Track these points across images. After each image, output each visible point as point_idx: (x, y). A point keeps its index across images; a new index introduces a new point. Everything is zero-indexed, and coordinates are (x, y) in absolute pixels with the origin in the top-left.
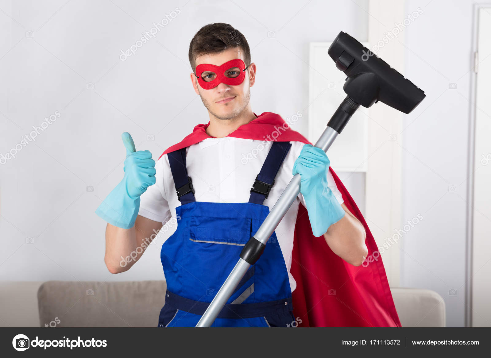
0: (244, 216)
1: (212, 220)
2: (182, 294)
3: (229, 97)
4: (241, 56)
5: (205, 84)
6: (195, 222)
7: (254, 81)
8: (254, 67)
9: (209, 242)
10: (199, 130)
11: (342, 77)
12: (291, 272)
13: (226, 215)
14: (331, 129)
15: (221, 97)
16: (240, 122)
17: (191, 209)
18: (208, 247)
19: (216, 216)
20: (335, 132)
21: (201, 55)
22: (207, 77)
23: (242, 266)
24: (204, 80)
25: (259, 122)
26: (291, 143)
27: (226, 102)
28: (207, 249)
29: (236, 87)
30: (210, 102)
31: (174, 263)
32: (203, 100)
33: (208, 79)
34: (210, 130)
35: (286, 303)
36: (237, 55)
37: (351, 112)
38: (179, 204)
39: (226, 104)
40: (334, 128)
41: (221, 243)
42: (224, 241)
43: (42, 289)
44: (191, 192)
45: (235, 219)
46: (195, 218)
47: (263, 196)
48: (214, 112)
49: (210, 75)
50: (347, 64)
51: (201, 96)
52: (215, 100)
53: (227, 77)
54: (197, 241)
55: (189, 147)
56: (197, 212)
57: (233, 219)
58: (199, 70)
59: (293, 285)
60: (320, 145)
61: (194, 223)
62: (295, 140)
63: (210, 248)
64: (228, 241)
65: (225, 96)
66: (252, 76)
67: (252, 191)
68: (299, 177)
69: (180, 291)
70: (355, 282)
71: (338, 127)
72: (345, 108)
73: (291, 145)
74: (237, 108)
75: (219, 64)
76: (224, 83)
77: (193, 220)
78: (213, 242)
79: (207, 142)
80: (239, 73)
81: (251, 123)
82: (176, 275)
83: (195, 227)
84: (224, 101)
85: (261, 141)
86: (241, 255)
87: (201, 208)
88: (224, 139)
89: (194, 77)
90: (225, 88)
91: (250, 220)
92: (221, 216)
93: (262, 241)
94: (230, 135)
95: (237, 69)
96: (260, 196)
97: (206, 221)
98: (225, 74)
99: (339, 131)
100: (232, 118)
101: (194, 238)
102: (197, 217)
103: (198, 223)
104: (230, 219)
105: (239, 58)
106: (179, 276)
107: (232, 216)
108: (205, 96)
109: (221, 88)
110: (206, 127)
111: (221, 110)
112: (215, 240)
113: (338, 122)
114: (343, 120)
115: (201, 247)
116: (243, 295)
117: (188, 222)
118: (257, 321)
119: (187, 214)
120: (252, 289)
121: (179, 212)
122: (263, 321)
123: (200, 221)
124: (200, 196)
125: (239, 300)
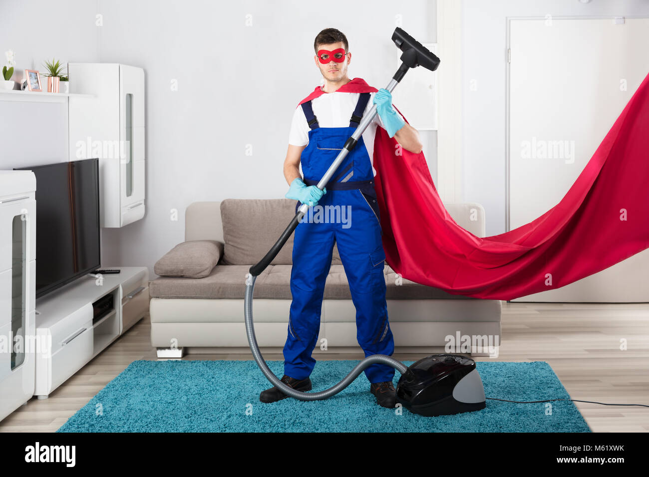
0: (347, 134)
1: (329, 137)
3: (336, 69)
4: (343, 47)
5: (322, 61)
8: (350, 54)
9: (328, 149)
10: (318, 90)
11: (400, 53)
12: (373, 166)
13: (337, 134)
14: (394, 80)
15: (330, 69)
16: (342, 84)
17: (317, 132)
18: (328, 152)
19: (331, 135)
20: (396, 82)
21: (321, 45)
23: (344, 152)
24: (322, 59)
25: (352, 83)
26: (371, 93)
28: (326, 153)
29: (339, 64)
30: (325, 71)
31: (309, 161)
32: (321, 70)
33: (324, 58)
34: (325, 89)
35: (371, 183)
36: (341, 46)
37: (405, 71)
38: (310, 130)
39: (333, 73)
40: (396, 80)
41: (334, 149)
42: (336, 148)
43: (223, 203)
44: (317, 123)
46: (320, 136)
47: (357, 123)
48: (326, 77)
49: (326, 56)
50: (400, 44)
52: (328, 70)
53: (335, 58)
54: (321, 149)
55: (313, 99)
56: (321, 133)
57: (341, 136)
58: (319, 53)
59: (375, 173)
60: (388, 89)
61: (319, 139)
62: (373, 92)
63: (330, 152)
64: (338, 148)
65: (333, 69)
66: (349, 59)
67: (351, 121)
68: (376, 106)
69: (312, 177)
70: (410, 168)
71: (398, 79)
72: (402, 69)
73: (371, 95)
74: (340, 76)
75: (331, 50)
76: (333, 61)
78: (330, 149)
79: (323, 95)
80: (341, 56)
81: (348, 84)
82: (310, 169)
83: (320, 142)
84: (332, 71)
85: (355, 94)
86: (345, 146)
87: (322, 131)
88: (333, 93)
89: (317, 57)
92: (334, 135)
93: (356, 139)
94: (336, 91)
95: (340, 54)
96: (355, 124)
97: (325, 138)
98: (334, 56)
99: (399, 81)
100: (337, 81)
101: (319, 147)
103: (321, 139)
104: (339, 136)
106: (312, 169)
107: (340, 134)
108: (321, 68)
109: (332, 63)
110: (322, 87)
111: (331, 76)
113: (399, 76)
114: (401, 75)
115: (324, 152)
116: (347, 177)
117: (315, 139)
118: (356, 191)
119: (314, 135)
120: (352, 174)
121: (311, 134)
122: (358, 192)
123: (322, 138)
124: (322, 125)
125: (345, 180)
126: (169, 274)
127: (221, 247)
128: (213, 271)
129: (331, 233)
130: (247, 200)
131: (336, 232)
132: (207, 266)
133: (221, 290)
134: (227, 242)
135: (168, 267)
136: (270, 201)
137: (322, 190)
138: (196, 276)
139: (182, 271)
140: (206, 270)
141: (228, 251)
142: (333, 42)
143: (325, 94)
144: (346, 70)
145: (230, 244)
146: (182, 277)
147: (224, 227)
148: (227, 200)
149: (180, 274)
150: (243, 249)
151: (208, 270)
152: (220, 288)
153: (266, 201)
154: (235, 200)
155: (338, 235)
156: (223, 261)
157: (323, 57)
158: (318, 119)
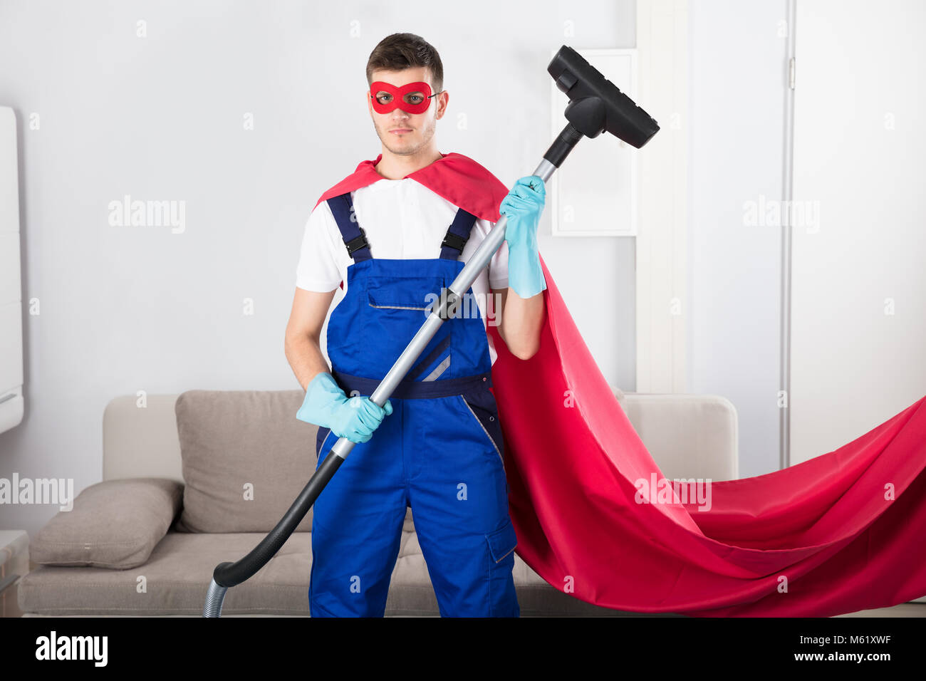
0: (435, 275)
1: (395, 281)
2: (358, 373)
3: (404, 128)
4: (427, 79)
5: (380, 107)
6: (374, 284)
7: (443, 114)
8: (447, 96)
9: (393, 308)
10: (368, 169)
11: (562, 101)
13: (413, 274)
14: (548, 162)
15: (394, 126)
16: (424, 163)
17: (366, 268)
18: (393, 313)
19: (400, 276)
20: (552, 166)
21: (378, 71)
22: (383, 99)
24: (379, 103)
27: (400, 134)
28: (391, 315)
29: (415, 117)
30: (382, 130)
32: (377, 127)
33: (383, 101)
34: (382, 167)
35: (485, 379)
36: (423, 77)
37: (573, 142)
38: (352, 262)
39: (400, 136)
40: (552, 162)
41: (408, 308)
42: (412, 306)
43: (181, 400)
44: (366, 247)
45: (424, 279)
46: (373, 279)
47: (456, 252)
48: (387, 143)
49: (387, 97)
51: (374, 121)
52: (389, 127)
53: (407, 102)
54: (378, 307)
55: (355, 190)
56: (375, 271)
57: (422, 278)
59: (494, 357)
61: (373, 286)
64: (416, 306)
65: (399, 126)
66: (443, 106)
67: (443, 245)
71: (556, 160)
72: (566, 137)
74: (415, 145)
75: (398, 85)
76: (401, 109)
77: (370, 282)
78: (398, 308)
80: (422, 99)
81: (435, 163)
83: (374, 291)
84: (398, 131)
87: (380, 266)
90: (401, 115)
91: (442, 280)
92: (406, 275)
93: (458, 293)
94: (410, 177)
95: (421, 95)
96: (453, 251)
97: (389, 282)
98: (405, 99)
99: (557, 165)
101: (374, 302)
102: (376, 277)
103: (378, 285)
104: (417, 279)
105: (425, 81)
106: (356, 351)
107: (420, 275)
108: (378, 122)
109: (397, 115)
110: (375, 163)
112: (401, 305)
113: (557, 154)
114: (563, 151)
115: (385, 314)
116: (436, 370)
117: (363, 284)
118: (453, 400)
119: (361, 274)
120: (447, 362)
121: (352, 272)
122: (460, 401)
123: (380, 282)
124: (378, 252)
125: (432, 377)
126: (60, 562)
127: (178, 493)
128: (158, 551)
129: (399, 493)
130: (231, 393)
131: (411, 491)
132: (142, 544)
133: (171, 596)
134: (190, 483)
135: (58, 545)
136: (280, 394)
137: (383, 407)
138: (118, 565)
139: (88, 554)
140: (140, 550)
141: (192, 502)
142: (406, 68)
143: (383, 181)
144: (431, 130)
145: (196, 489)
146: (88, 567)
147: (184, 452)
148: (190, 393)
149: (83, 561)
150: (223, 500)
151: (144, 551)
152: (168, 593)
153: (272, 395)
154: (206, 392)
155: (415, 496)
156: (180, 524)
157: (382, 99)
158: (370, 237)
